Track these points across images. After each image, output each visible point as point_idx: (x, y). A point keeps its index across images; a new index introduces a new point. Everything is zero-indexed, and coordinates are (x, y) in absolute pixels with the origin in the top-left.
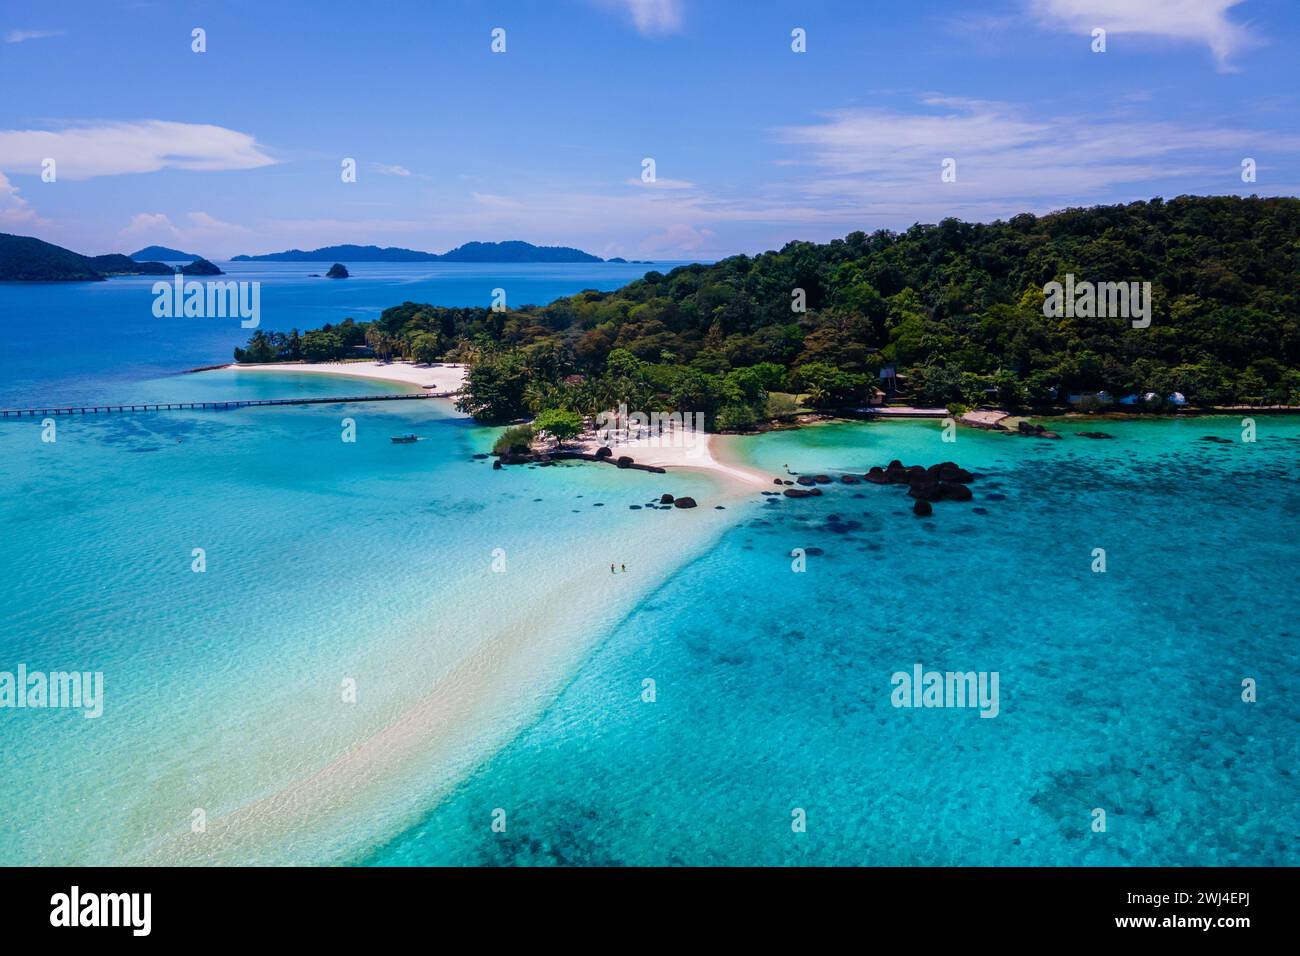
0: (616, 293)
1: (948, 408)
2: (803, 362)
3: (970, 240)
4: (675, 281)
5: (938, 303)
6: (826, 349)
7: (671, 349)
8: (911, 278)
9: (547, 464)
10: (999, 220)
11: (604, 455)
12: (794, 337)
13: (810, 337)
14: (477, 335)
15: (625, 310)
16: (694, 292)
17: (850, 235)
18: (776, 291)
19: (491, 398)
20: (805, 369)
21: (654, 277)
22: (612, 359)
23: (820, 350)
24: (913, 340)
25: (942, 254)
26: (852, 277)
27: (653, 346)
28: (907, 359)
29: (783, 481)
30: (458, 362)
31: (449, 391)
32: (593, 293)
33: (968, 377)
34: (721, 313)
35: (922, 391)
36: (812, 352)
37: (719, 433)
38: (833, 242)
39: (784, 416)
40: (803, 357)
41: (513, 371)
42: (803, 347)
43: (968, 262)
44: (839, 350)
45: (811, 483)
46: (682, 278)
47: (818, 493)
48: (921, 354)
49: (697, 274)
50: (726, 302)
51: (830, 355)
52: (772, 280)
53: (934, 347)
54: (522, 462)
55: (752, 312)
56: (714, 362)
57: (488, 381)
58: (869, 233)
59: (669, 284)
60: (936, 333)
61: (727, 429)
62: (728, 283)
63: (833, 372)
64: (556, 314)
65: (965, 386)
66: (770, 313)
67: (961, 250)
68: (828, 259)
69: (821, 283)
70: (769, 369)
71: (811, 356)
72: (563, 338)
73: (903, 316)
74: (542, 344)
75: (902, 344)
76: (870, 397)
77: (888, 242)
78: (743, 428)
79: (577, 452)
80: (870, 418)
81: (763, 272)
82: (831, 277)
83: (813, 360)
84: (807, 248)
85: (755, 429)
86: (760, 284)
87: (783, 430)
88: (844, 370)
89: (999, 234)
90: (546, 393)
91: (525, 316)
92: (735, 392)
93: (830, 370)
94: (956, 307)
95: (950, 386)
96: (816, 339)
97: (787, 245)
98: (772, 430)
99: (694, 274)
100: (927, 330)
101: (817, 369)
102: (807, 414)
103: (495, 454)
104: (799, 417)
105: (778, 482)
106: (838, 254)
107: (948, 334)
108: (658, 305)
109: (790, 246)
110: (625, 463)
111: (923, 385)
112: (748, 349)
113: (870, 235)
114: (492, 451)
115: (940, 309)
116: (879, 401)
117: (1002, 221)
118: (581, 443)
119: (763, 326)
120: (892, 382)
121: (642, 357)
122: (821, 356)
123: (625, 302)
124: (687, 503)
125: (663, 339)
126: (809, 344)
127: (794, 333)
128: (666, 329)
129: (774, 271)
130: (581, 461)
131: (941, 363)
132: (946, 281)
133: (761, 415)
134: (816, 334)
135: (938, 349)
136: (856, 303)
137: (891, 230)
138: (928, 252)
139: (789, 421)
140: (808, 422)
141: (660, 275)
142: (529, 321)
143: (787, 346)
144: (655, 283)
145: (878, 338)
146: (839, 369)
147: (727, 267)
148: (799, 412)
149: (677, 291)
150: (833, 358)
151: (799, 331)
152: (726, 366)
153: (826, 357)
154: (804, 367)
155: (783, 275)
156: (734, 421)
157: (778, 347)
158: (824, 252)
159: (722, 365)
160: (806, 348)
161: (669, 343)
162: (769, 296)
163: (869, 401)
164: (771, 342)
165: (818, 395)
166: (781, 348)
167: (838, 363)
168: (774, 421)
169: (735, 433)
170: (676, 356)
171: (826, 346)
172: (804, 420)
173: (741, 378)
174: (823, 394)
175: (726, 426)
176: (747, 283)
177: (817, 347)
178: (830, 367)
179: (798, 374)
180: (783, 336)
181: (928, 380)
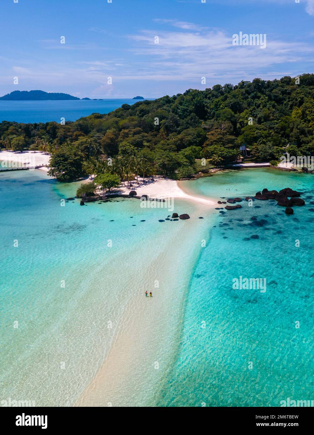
0: (109, 114)
1: (271, 163)
2: (208, 145)
3: (265, 88)
4: (138, 108)
5: (259, 116)
6: (218, 139)
7: (148, 141)
8: (245, 105)
9: (107, 201)
10: (276, 79)
11: (133, 194)
12: (201, 134)
13: (209, 133)
14: (43, 136)
15: (117, 123)
16: (148, 113)
17: (214, 86)
18: (188, 112)
19: (66, 169)
20: (211, 148)
21: (126, 107)
22: (121, 147)
23: (215, 139)
24: (252, 133)
25: (256, 94)
26: (220, 105)
27: (139, 140)
28: (250, 141)
29: (222, 202)
30: (37, 150)
31: (38, 165)
32: (98, 115)
33: (277, 149)
34: (164, 123)
35: (258, 156)
36: (212, 140)
37: (179, 180)
38: (207, 89)
39: (204, 170)
40: (208, 143)
41: (75, 155)
42: (207, 138)
43: (267, 98)
44: (223, 139)
45: (234, 203)
46: (141, 107)
47: (239, 207)
48: (255, 139)
49: (148, 105)
50: (165, 118)
51: (220, 141)
52: (185, 108)
53: (261, 136)
54: (93, 200)
56: (168, 146)
57: (64, 160)
58: (223, 85)
59: (135, 110)
60: (260, 130)
61: (183, 178)
62: (163, 109)
63: (222, 149)
64: (82, 125)
65: (277, 153)
66: (187, 123)
67: (263, 93)
68: (206, 97)
69: (206, 108)
70: (195, 149)
71: (211, 142)
72: (92, 137)
73: (245, 122)
74: (83, 140)
75: (247, 135)
76: (237, 159)
77: (231, 89)
78: (189, 177)
79: (119, 193)
80: (239, 168)
81: (181, 104)
82: (210, 105)
83: (213, 144)
84: (197, 92)
85: (194, 177)
86: (179, 109)
87: (206, 177)
88: (227, 148)
89: (278, 85)
90: (95, 166)
91: (67, 126)
92: (184, 161)
94: (266, 118)
95: (271, 153)
96: (212, 134)
97: (187, 91)
98: (201, 177)
99: (147, 105)
100: (257, 129)
101: (215, 148)
102: (213, 168)
103: (78, 197)
104: (209, 170)
105: (219, 202)
106: (211, 95)
107: (265, 130)
108: (133, 120)
109: (188, 92)
111: (259, 153)
112: (184, 140)
113: (223, 86)
114: (76, 196)
115: (260, 119)
116: (241, 161)
117: (277, 80)
118: (119, 189)
119: (185, 129)
120: (245, 152)
121: (135, 146)
122: (217, 142)
123: (116, 119)
124: (185, 217)
125: (143, 136)
126: (209, 137)
127: (201, 132)
128: (142, 132)
129: (186, 103)
130: (122, 198)
131: (264, 143)
132: (259, 106)
133: (196, 170)
134: (212, 132)
135: (262, 136)
136: (225, 117)
137: (232, 84)
138: (249, 94)
139: (206, 172)
140: (215, 172)
141: (129, 106)
142: (69, 129)
143: (198, 137)
144: (128, 109)
145: (235, 133)
146: (225, 148)
147: (161, 101)
148: (210, 168)
149: (140, 113)
150: (222, 143)
151: (203, 131)
152: (174, 148)
153: (218, 143)
154: (209, 147)
155: (189, 105)
156: (185, 174)
157: (195, 139)
158: (204, 94)
159: (173, 147)
160: (209, 139)
161: (146, 138)
162: (185, 115)
163: (237, 161)
164: (191, 136)
165: (217, 160)
166: (196, 139)
167: (224, 145)
168: (200, 173)
169: (186, 180)
170: (150, 144)
171: (218, 137)
172: (213, 171)
173: (186, 154)
174: (219, 159)
175: (182, 177)
176: (172, 109)
177: (214, 138)
178: (221, 147)
179: (207, 151)
180: (196, 133)
181: (261, 151)
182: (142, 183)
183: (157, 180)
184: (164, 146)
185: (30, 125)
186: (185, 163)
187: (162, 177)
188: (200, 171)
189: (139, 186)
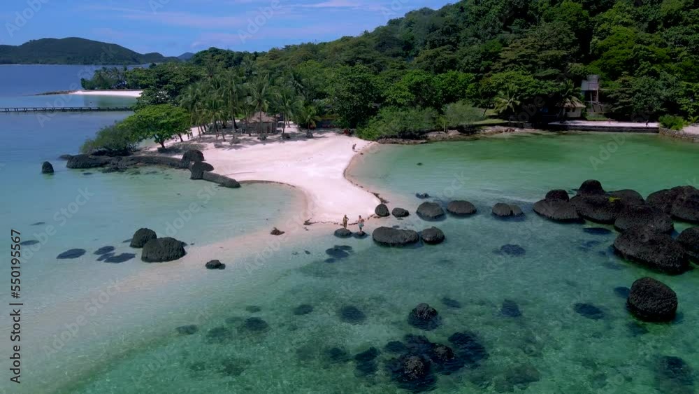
1: (661, 121)
2: (495, 71)
6: (523, 56)
12: (492, 51)
13: (506, 47)
20: (498, 77)
23: (513, 58)
24: (622, 52)
35: (629, 103)
36: (506, 61)
37: (376, 141)
40: (496, 66)
44: (536, 58)
47: (438, 238)
51: (526, 63)
53: (646, 58)
60: (649, 44)
63: (527, 80)
71: (504, 64)
75: (609, 57)
76: (567, 109)
80: (562, 129)
83: (506, 68)
87: (458, 141)
88: (537, 77)
93: (523, 77)
95: (665, 97)
96: (512, 49)
98: (444, 140)
100: (639, 41)
101: (509, 78)
102: (494, 125)
104: (483, 128)
105: (380, 210)
107: (662, 45)
111: (631, 95)
115: (654, 23)
116: (578, 114)
120: (594, 95)
122: (515, 63)
126: (505, 54)
127: (493, 46)
131: (654, 74)
134: (514, 45)
135: (651, 60)
139: (469, 131)
140: (491, 134)
145: (581, 55)
146: (534, 78)
150: (530, 65)
151: (497, 45)
153: (520, 65)
160: (500, 58)
163: (566, 114)
165: (506, 104)
167: (533, 70)
168: (451, 131)
171: (522, 53)
172: (488, 131)
174: (511, 103)
175: (386, 134)
177: (512, 56)
178: (524, 74)
179: (488, 83)
180: (482, 50)
181: (639, 91)
186: (401, 99)
188: (453, 129)
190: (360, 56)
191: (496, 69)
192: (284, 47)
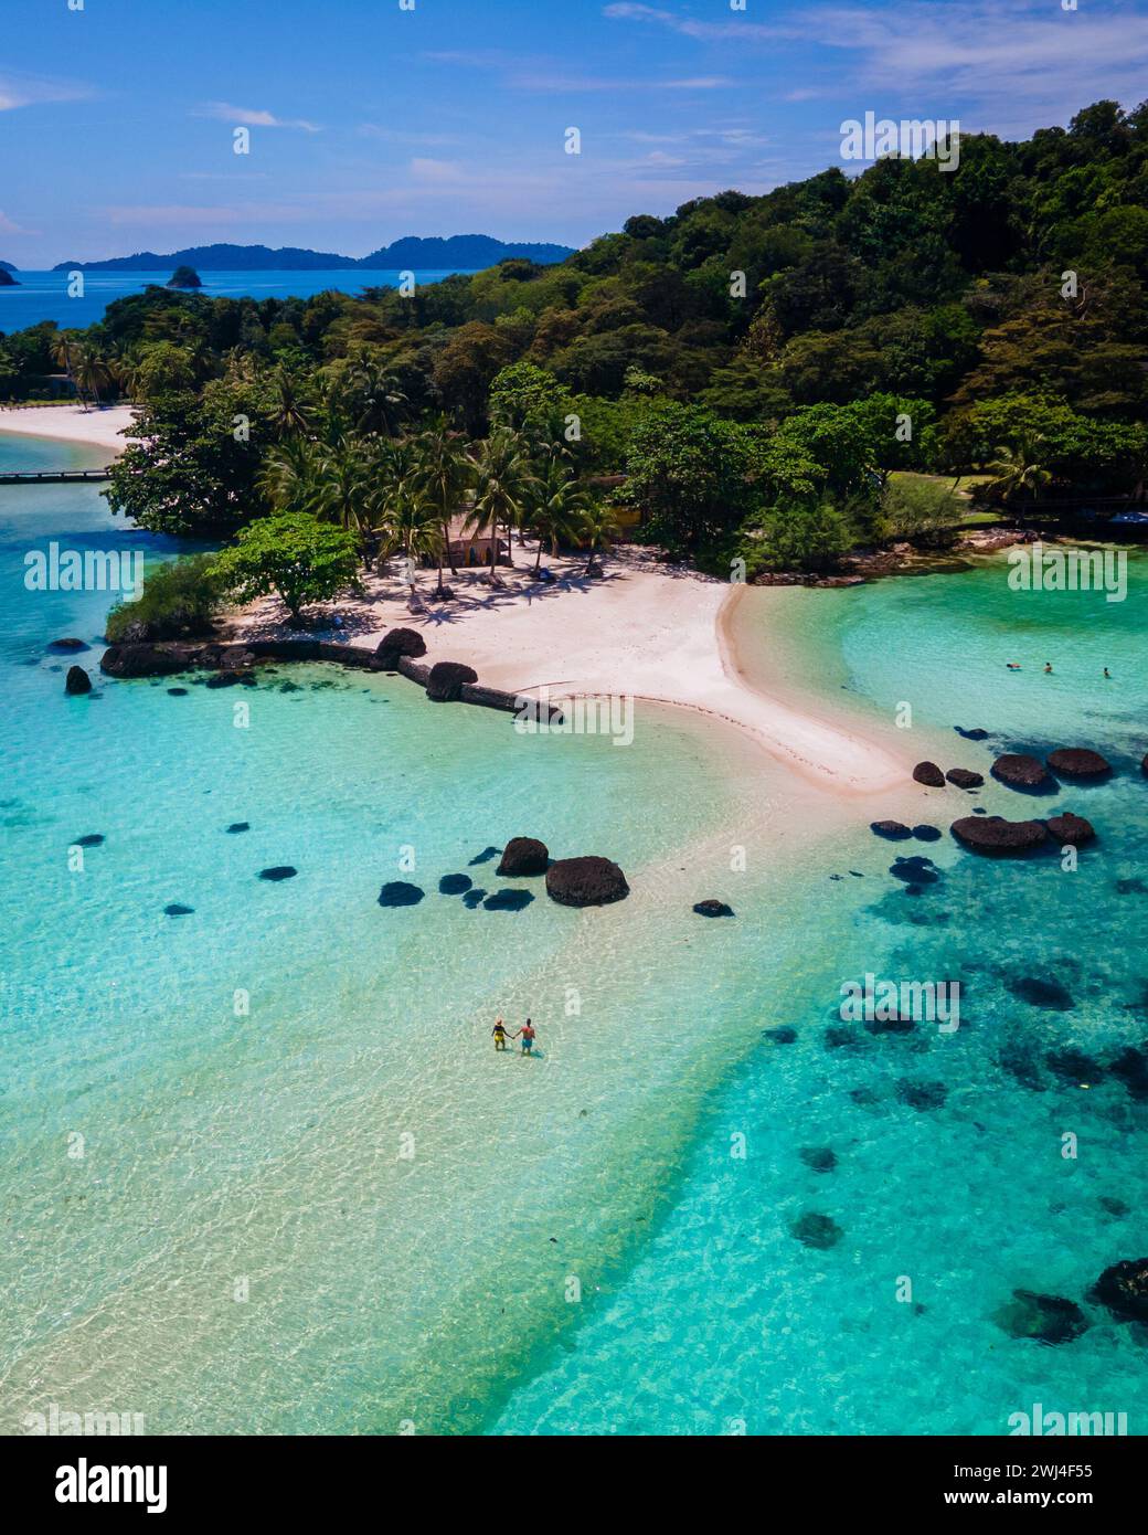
2: (977, 394)
4: (684, 227)
6: (1041, 359)
7: (649, 365)
11: (399, 651)
12: (953, 334)
13: (996, 332)
15: (571, 290)
16: (724, 250)
17: (1081, 115)
18: (909, 234)
19: (181, 481)
20: (989, 411)
21: (644, 227)
23: (1025, 363)
26: (1093, 197)
27: (606, 355)
29: (945, 770)
32: (518, 264)
34: (779, 285)
36: (1002, 370)
37: (751, 581)
38: (1039, 134)
39: (929, 533)
40: (978, 380)
42: (979, 359)
44: (1074, 363)
46: (698, 220)
49: (734, 213)
50: (790, 262)
51: (1052, 374)
52: (900, 210)
55: (851, 283)
56: (749, 394)
58: (1129, 108)
59: (671, 237)
61: (778, 569)
63: (1058, 420)
64: (431, 305)
66: (893, 285)
68: (1028, 170)
69: (1014, 218)
71: (1000, 377)
78: (815, 567)
81: (881, 194)
82: (1039, 201)
83: (1005, 389)
85: (851, 569)
86: (870, 222)
87: (925, 572)
88: (1088, 413)
93: (1048, 412)
96: (1011, 337)
98: (895, 571)
101: (1016, 412)
102: (985, 527)
103: (107, 640)
104: (965, 535)
105: (927, 774)
106: (1053, 156)
108: (641, 277)
110: (452, 683)
112: (841, 361)
114: (105, 631)
118: (359, 608)
119: (876, 313)
122: (1027, 378)
123: (576, 277)
124: (593, 883)
125: (631, 341)
126: (994, 350)
127: (955, 326)
128: (643, 319)
129: (908, 191)
133: (868, 532)
134: (1013, 325)
139: (939, 547)
140: (990, 550)
141: (654, 221)
143: (936, 356)
144: (644, 237)
146: (1076, 411)
147: (800, 196)
148: (966, 522)
149: (687, 250)
151: (966, 321)
152: (781, 402)
153: (1040, 381)
154: (982, 406)
155: (926, 200)
156: (794, 546)
157: (913, 361)
158: (1019, 156)
159: (772, 399)
160: (985, 360)
161: (645, 351)
162: (891, 247)
163: (1141, 494)
164: (896, 349)
165: (1017, 477)
166: (922, 363)
167: (1071, 394)
168: (899, 548)
169: (795, 583)
170: (660, 381)
171: (1042, 351)
172: (981, 543)
173: (819, 432)
174: (1030, 475)
175: (771, 563)
176: (840, 225)
177: (1017, 356)
178: (1051, 404)
179: (965, 424)
180: (926, 332)
182: (525, 582)
183: (624, 571)
184: (725, 394)
185: (247, 304)
187: (660, 560)
188: (900, 540)
189: (491, 599)
190: (639, 351)
191: (980, 389)
192: (363, 293)
